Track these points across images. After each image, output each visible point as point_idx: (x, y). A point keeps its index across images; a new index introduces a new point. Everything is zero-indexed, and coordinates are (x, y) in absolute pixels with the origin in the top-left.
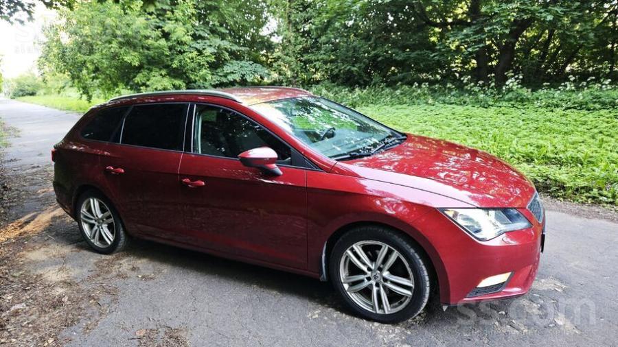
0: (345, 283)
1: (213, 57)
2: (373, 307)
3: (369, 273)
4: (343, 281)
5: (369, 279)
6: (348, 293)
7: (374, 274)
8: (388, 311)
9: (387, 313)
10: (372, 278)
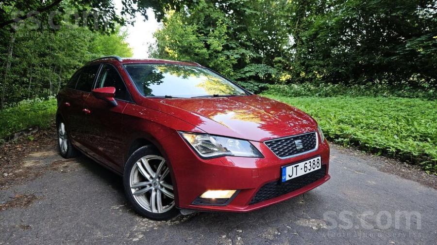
0: (132, 188)
1: (236, 60)
2: (151, 207)
3: (151, 181)
4: (131, 186)
5: (150, 185)
6: (134, 196)
7: (154, 182)
8: (161, 211)
9: (159, 212)
10: (153, 185)
